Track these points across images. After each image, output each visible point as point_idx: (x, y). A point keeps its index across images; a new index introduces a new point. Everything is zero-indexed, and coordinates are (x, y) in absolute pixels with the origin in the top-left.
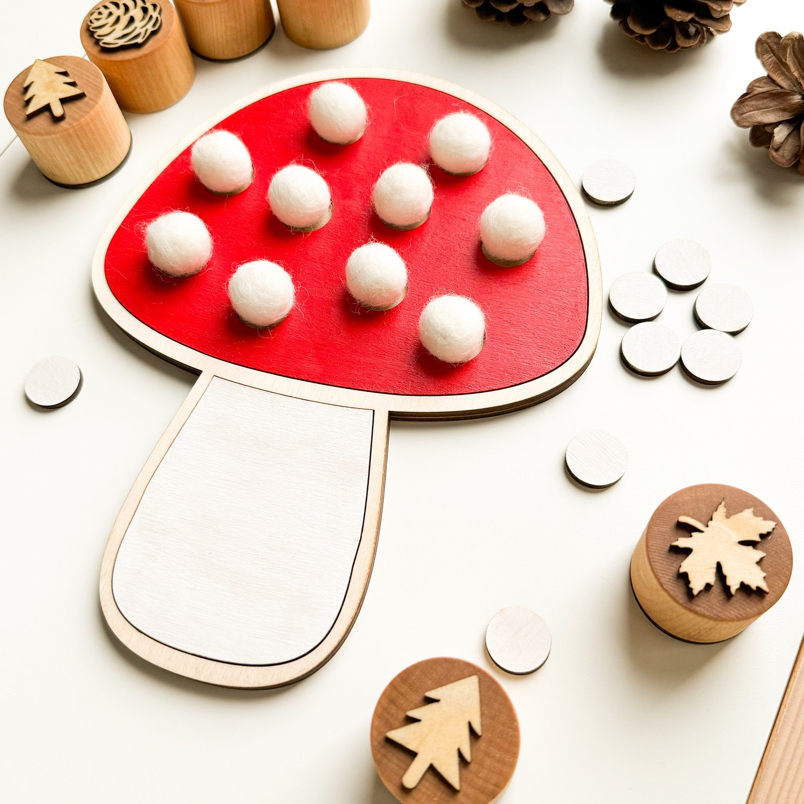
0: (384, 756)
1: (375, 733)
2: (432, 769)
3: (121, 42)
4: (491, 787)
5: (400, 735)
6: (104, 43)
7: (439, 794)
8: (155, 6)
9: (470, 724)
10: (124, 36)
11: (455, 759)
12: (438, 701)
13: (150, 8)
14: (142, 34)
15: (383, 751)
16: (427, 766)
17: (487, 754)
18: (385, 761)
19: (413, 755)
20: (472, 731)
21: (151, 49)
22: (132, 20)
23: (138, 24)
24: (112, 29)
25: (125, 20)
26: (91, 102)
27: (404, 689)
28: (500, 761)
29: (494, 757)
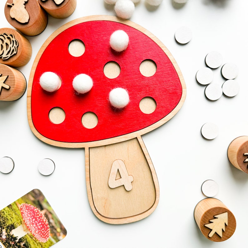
0: (203, 229)
1: (201, 224)
2: (216, 233)
3: (9, 55)
4: (229, 236)
5: (208, 226)
6: (3, 58)
7: (217, 237)
8: (11, 35)
9: (225, 223)
10: (9, 52)
11: (221, 231)
12: (217, 218)
13: (10, 37)
14: (14, 49)
15: (203, 228)
16: (214, 232)
17: (228, 229)
18: (204, 230)
19: (211, 230)
20: (226, 225)
21: (20, 53)
22: (7, 44)
23: (10, 46)
24: (2, 51)
25: (4, 45)
26: (12, 76)
27: (208, 214)
28: (232, 230)
29: (230, 230)
